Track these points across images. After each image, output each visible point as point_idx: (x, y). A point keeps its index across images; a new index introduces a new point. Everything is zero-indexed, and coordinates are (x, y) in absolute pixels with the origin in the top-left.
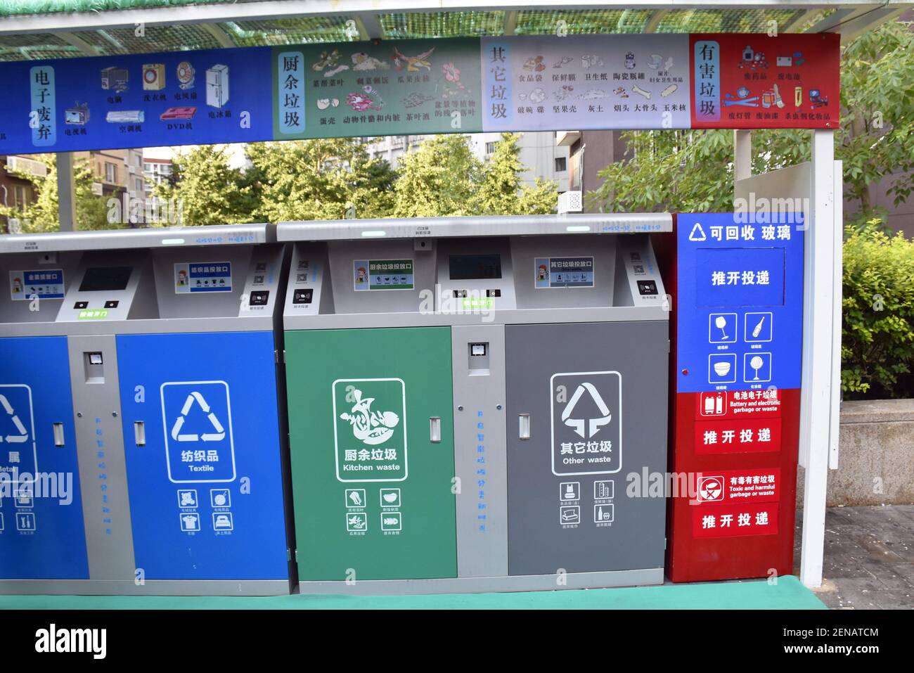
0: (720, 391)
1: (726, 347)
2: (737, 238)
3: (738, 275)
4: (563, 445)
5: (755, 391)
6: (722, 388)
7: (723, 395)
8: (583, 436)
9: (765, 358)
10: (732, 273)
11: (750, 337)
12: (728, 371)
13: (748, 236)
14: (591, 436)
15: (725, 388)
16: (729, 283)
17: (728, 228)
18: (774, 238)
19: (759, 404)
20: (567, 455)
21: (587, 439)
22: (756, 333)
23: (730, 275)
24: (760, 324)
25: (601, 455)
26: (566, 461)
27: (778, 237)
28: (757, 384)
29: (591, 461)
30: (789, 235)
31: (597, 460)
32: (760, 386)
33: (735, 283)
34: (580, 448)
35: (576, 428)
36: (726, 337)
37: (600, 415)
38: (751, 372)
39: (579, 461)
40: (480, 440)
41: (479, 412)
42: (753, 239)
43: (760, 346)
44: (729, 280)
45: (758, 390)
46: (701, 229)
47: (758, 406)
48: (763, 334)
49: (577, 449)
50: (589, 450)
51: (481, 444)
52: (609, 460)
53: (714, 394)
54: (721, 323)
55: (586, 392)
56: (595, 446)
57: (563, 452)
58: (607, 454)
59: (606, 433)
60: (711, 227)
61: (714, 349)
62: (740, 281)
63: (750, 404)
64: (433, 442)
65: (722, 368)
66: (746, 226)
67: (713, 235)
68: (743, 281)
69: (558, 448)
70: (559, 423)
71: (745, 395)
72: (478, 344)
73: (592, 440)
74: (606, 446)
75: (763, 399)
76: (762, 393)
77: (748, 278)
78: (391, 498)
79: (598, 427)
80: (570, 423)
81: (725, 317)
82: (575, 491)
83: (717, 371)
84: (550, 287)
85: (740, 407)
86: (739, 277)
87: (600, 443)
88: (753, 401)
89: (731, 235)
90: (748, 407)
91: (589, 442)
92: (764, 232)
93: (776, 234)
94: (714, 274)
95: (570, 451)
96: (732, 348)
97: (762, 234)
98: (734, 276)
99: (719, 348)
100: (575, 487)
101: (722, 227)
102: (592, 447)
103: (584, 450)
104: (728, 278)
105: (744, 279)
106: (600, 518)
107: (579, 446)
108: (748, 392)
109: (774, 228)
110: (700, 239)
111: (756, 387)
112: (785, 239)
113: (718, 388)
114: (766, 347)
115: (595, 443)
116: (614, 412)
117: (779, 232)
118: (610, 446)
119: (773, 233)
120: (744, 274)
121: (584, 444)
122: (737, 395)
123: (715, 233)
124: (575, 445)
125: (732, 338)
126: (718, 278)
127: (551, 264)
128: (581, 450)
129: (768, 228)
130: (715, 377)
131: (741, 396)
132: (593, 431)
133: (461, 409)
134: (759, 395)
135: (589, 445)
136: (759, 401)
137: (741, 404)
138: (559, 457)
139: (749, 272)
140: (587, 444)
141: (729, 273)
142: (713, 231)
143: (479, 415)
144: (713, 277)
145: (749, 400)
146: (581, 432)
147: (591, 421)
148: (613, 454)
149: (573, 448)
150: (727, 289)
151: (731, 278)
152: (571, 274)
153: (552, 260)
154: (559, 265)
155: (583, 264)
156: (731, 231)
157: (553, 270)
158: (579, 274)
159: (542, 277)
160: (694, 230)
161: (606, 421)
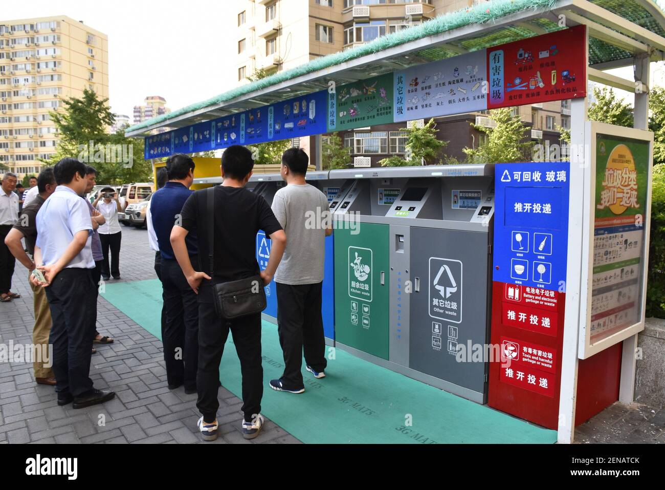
0: (517, 284)
1: (522, 255)
2: (530, 180)
3: (530, 206)
4: (434, 299)
5: (540, 289)
6: (519, 282)
7: (519, 288)
8: (443, 297)
9: (547, 266)
10: (526, 204)
11: (537, 250)
12: (523, 271)
13: (537, 179)
14: (447, 297)
15: (521, 283)
16: (525, 211)
17: (524, 173)
18: (554, 180)
19: (542, 299)
20: (435, 306)
21: (445, 299)
22: (541, 248)
23: (525, 206)
24: (544, 242)
25: (451, 310)
26: (435, 310)
27: (557, 179)
28: (542, 284)
29: (447, 312)
30: (565, 178)
31: (450, 313)
32: (543, 286)
33: (529, 211)
35: (440, 291)
36: (522, 248)
38: (537, 275)
39: (442, 311)
40: (399, 288)
41: (399, 273)
42: (540, 180)
43: (543, 258)
44: (525, 209)
45: (542, 288)
46: (508, 174)
47: (541, 300)
48: (546, 249)
49: (441, 304)
50: (446, 306)
51: (399, 290)
52: (455, 314)
53: (514, 286)
54: (519, 238)
55: (445, 271)
57: (434, 303)
58: (455, 311)
59: (454, 297)
60: (514, 173)
61: (514, 255)
62: (532, 210)
63: (536, 298)
64: (381, 284)
65: (519, 269)
66: (536, 172)
67: (515, 178)
68: (533, 210)
69: (432, 301)
70: (433, 287)
71: (533, 290)
72: (401, 236)
73: (448, 300)
74: (454, 306)
75: (544, 296)
76: (544, 291)
77: (537, 208)
78: (366, 309)
79: (451, 293)
80: (438, 287)
81: (522, 234)
82: (439, 329)
83: (516, 271)
84: (459, 208)
85: (530, 299)
86: (531, 207)
87: (451, 303)
88: (539, 296)
89: (526, 178)
90: (535, 299)
91: (446, 301)
92: (547, 176)
93: (556, 177)
94: (516, 205)
95: (437, 304)
96: (526, 256)
97: (546, 178)
98: (528, 206)
99: (518, 255)
100: (439, 325)
101: (521, 173)
102: (448, 304)
103: (443, 305)
104: (524, 207)
105: (534, 209)
106: (451, 349)
107: (442, 302)
108: (535, 289)
109: (554, 173)
110: (507, 181)
111: (541, 286)
112: (562, 181)
113: (516, 282)
114: (548, 259)
115: (449, 302)
116: (458, 285)
117: (558, 175)
118: (456, 306)
119: (554, 176)
120: (534, 206)
121: (444, 302)
122: (528, 290)
123: (516, 176)
124: (440, 301)
125: (525, 249)
126: (518, 207)
129: (550, 173)
130: (515, 274)
131: (530, 291)
132: (448, 295)
133: (392, 269)
134: (542, 292)
135: (446, 303)
136: (542, 296)
137: (531, 296)
138: (432, 306)
139: (538, 204)
141: (525, 204)
142: (515, 175)
144: (515, 206)
145: (536, 295)
146: (442, 293)
147: (447, 289)
148: (458, 311)
150: (523, 214)
151: (526, 207)
152: (470, 201)
153: (461, 192)
154: (464, 195)
155: (476, 195)
156: (526, 175)
157: (461, 198)
158: (474, 201)
159: (455, 202)
160: (504, 174)
161: (454, 290)
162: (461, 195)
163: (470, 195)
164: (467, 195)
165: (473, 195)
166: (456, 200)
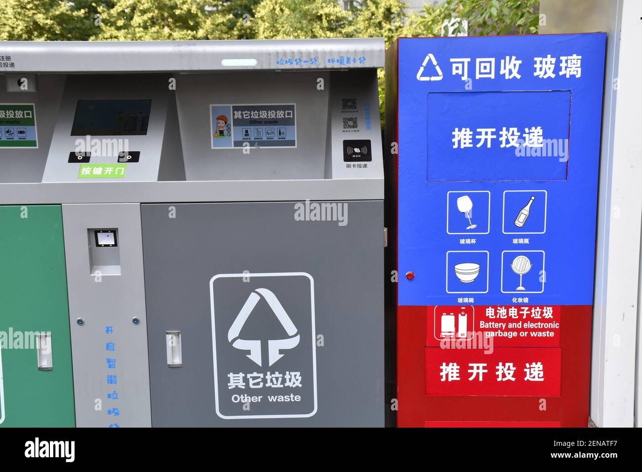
0: (464, 304)
1: (474, 241)
2: (492, 76)
3: (493, 133)
4: (231, 375)
5: (519, 307)
6: (466, 300)
7: (468, 310)
8: (260, 364)
9: (535, 260)
10: (483, 131)
11: (511, 226)
12: (475, 276)
13: (510, 72)
14: (270, 364)
15: (472, 300)
16: (478, 146)
17: (478, 60)
18: (553, 76)
19: (525, 325)
20: (237, 390)
21: (265, 368)
22: (520, 221)
23: (480, 134)
24: (528, 208)
25: (286, 391)
26: (236, 399)
27: (561, 73)
28: (523, 296)
29: (272, 399)
30: (579, 70)
31: (281, 399)
32: (526, 300)
33: (489, 146)
34: (255, 380)
35: (249, 352)
36: (474, 226)
37: (284, 335)
38: (512, 279)
39: (255, 399)
40: (110, 366)
41: (108, 328)
42: (519, 77)
43: (527, 241)
44: (480, 140)
45: (525, 305)
46: (435, 62)
47: (523, 329)
48: (533, 222)
49: (251, 382)
50: (269, 384)
51: (111, 372)
52: (298, 398)
53: (455, 310)
54: (465, 205)
55: (263, 302)
56: (277, 379)
57: (232, 385)
58: (295, 391)
60: (452, 60)
61: (454, 243)
62: (496, 142)
63: (510, 326)
64: (41, 369)
65: (467, 272)
66: (508, 58)
67: (454, 72)
68: (501, 142)
69: (223, 381)
70: (225, 345)
71: (502, 312)
72: (105, 231)
73: (272, 369)
74: (294, 379)
75: (529, 319)
76: (530, 310)
77: (510, 137)
79: (281, 352)
80: (240, 345)
81: (471, 196)
83: (458, 275)
84: (233, 147)
85: (495, 330)
86: (495, 137)
87: (284, 374)
88: (517, 321)
89: (483, 71)
90: (507, 330)
91: (269, 373)
92: (537, 66)
93: (557, 69)
94: (456, 132)
95: (241, 385)
96: (482, 242)
97: (535, 70)
98: (486, 135)
99: (462, 241)
101: (469, 60)
102: (274, 380)
103: (262, 384)
104: (477, 137)
105: (503, 139)
107: (254, 378)
108: (507, 308)
109: (554, 60)
111: (520, 300)
112: (573, 76)
113: (460, 300)
114: (535, 242)
115: (277, 374)
116: (304, 331)
117: (563, 65)
118: (300, 379)
119: (553, 67)
120: (504, 132)
121: (262, 375)
122: (490, 312)
123: (457, 68)
124: (249, 376)
125: (482, 227)
126: (462, 137)
127: (234, 114)
128: (258, 384)
129: (544, 60)
130: (456, 284)
131: (496, 314)
132: (274, 357)
133: (80, 322)
134: (525, 313)
135: (268, 377)
136: (524, 321)
137: (497, 325)
138: (226, 393)
139: (511, 129)
140: (265, 375)
141: (478, 130)
142: (454, 66)
143: (107, 331)
144: (454, 137)
145: (509, 320)
146: (256, 357)
147: (271, 343)
148: (305, 390)
149: (246, 380)
150: (474, 153)
151: (483, 137)
152: (263, 129)
153: (236, 109)
154: (246, 115)
155: (280, 114)
156: (483, 65)
157: (237, 122)
158: (276, 128)
159: (221, 133)
160: (425, 64)
161: (292, 343)
162: (238, 115)
163: (263, 115)
164: (255, 115)
165: (272, 115)
166: (225, 129)
